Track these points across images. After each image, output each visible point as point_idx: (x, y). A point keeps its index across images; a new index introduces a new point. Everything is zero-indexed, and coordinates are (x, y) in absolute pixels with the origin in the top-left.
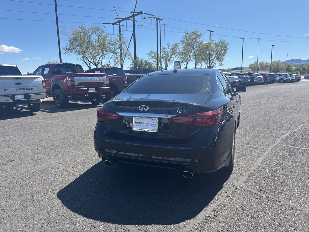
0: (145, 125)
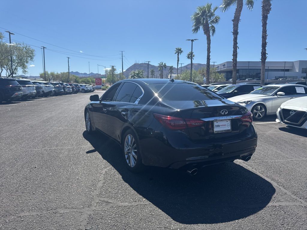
0: (222, 127)
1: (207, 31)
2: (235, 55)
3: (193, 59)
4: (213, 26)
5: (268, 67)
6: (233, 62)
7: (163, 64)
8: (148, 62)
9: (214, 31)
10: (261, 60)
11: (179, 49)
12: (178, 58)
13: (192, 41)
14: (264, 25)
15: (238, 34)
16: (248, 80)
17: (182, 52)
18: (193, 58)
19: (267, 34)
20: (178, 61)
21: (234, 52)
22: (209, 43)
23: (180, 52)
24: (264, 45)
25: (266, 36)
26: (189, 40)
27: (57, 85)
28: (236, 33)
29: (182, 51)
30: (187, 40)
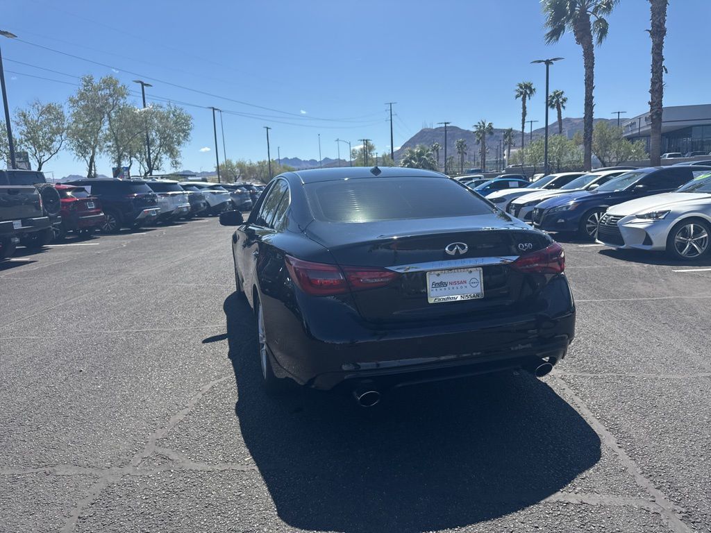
0: (455, 286)
1: (583, 36)
2: (657, 90)
3: (564, 107)
4: (601, 21)
6: (652, 109)
7: (487, 125)
8: (445, 123)
9: (603, 32)
11: (525, 86)
12: (524, 108)
13: (548, 62)
15: (665, 34)
17: (532, 91)
18: (564, 105)
20: (524, 114)
21: (653, 83)
22: (590, 65)
23: (528, 91)
26: (540, 62)
27: (239, 191)
28: (658, 32)
30: (535, 62)
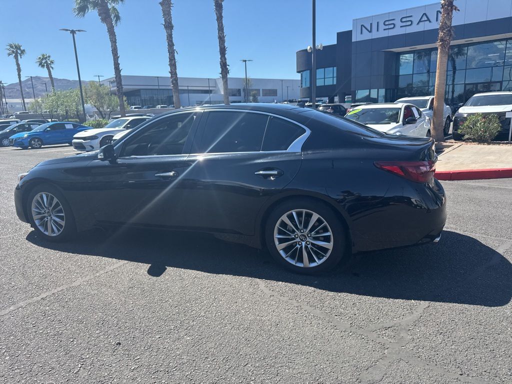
1: (105, 17)
2: (173, 64)
3: (52, 68)
4: (114, 9)
5: (188, 86)
6: (172, 77)
9: (118, 18)
10: (221, 75)
11: (16, 47)
12: (18, 65)
13: (73, 32)
14: (220, 18)
15: (173, 29)
16: (161, 107)
18: (52, 66)
19: (225, 34)
20: (19, 70)
21: (170, 60)
22: (114, 40)
23: (19, 52)
24: (223, 51)
25: (224, 37)
26: (67, 30)
28: (169, 26)
29: (24, 50)
30: (63, 30)
